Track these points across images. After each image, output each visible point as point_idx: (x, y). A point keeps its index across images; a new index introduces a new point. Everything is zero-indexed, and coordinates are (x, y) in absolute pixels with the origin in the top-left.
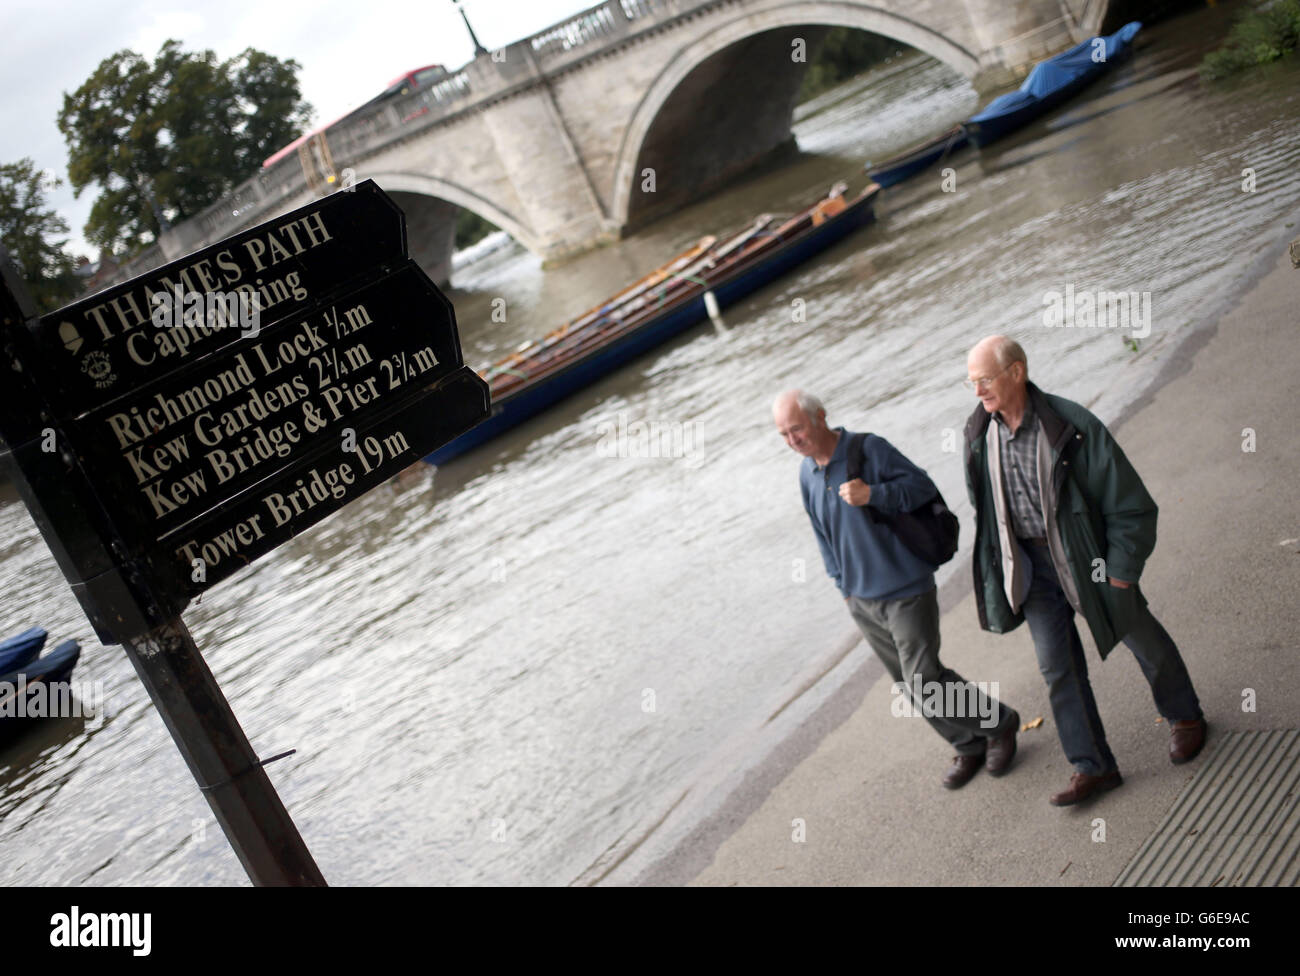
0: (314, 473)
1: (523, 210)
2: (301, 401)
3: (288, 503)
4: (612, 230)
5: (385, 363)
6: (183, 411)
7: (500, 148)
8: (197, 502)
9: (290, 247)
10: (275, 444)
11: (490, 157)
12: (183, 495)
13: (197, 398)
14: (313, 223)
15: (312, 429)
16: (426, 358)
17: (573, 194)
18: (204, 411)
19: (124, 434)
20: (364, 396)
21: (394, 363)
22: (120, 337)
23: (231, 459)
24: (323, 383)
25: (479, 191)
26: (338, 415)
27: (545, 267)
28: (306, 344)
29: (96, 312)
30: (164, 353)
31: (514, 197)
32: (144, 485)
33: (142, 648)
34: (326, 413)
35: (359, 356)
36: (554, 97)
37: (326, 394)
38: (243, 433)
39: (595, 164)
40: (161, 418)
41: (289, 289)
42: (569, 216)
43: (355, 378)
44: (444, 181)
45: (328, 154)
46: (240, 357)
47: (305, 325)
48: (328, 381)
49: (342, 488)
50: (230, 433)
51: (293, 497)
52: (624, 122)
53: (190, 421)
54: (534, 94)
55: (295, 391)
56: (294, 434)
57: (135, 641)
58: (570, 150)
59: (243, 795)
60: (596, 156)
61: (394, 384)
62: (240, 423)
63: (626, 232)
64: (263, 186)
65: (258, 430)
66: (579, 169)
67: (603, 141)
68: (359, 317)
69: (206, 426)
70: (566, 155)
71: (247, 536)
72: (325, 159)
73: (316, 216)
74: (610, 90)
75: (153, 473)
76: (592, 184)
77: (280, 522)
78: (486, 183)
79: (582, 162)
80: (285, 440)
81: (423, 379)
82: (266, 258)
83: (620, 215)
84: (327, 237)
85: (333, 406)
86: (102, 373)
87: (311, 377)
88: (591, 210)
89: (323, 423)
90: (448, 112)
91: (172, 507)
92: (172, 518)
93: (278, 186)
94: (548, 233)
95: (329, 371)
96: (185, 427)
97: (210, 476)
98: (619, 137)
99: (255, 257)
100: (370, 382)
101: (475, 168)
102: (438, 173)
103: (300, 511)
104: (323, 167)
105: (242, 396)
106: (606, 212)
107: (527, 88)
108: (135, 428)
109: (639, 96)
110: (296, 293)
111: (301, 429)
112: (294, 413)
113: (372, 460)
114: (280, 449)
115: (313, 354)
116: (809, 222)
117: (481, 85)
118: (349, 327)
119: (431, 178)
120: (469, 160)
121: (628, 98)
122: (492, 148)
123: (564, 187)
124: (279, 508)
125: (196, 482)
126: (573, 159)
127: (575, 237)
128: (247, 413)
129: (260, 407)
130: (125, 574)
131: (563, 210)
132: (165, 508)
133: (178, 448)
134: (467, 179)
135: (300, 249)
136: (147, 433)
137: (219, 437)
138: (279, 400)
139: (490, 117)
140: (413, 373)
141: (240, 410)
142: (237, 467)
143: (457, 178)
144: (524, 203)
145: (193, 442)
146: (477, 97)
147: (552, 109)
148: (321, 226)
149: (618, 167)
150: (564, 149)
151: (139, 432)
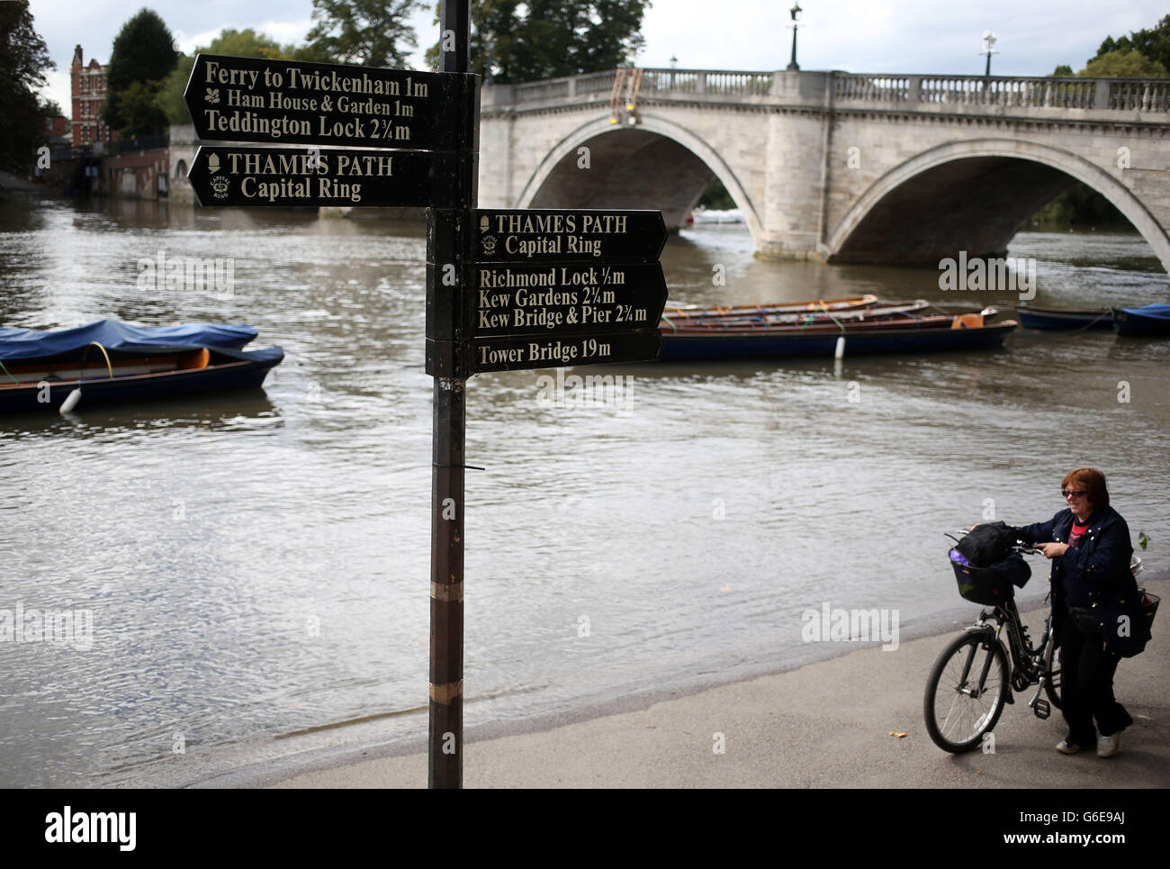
0: (559, 343)
1: (763, 204)
2: (571, 305)
3: (540, 351)
4: (822, 254)
5: (620, 307)
6: (515, 283)
7: (769, 148)
8: (500, 329)
9: (604, 228)
10: (548, 320)
11: (758, 151)
12: (495, 323)
13: (524, 280)
14: (621, 221)
15: (569, 322)
16: (641, 315)
17: (807, 211)
18: (525, 288)
19: (484, 281)
20: (602, 318)
21: (624, 309)
22: (506, 234)
23: (525, 317)
24: (585, 302)
25: (737, 172)
26: (584, 321)
27: (757, 255)
28: (587, 279)
29: (501, 217)
30: (521, 251)
31: (761, 191)
32: (481, 309)
33: (443, 383)
34: (579, 318)
35: (609, 297)
36: (831, 129)
37: (584, 308)
38: (537, 307)
39: (837, 196)
40: (504, 281)
41: (593, 248)
42: (795, 227)
43: (602, 307)
44: (714, 151)
45: (637, 87)
46: (554, 270)
47: (592, 269)
48: (588, 302)
49: (568, 357)
50: (531, 304)
51: (543, 350)
52: (877, 176)
53: (516, 289)
54: (818, 119)
55: (571, 299)
56: (559, 320)
57: (441, 379)
58: (823, 177)
59: (451, 476)
60: (842, 191)
61: (619, 320)
62: (538, 302)
63: (833, 260)
64: (577, 88)
65: (544, 309)
66: (822, 194)
67: (852, 182)
68: (619, 278)
69: (522, 295)
70: (818, 179)
71: (513, 357)
72: (634, 90)
73: (624, 218)
74: (878, 146)
75: (488, 306)
76: (826, 211)
77: (531, 359)
78: (745, 169)
79: (827, 190)
80: (554, 321)
81: (635, 324)
82: (590, 228)
83: (836, 244)
84: (624, 231)
85: (584, 315)
86: (489, 247)
87: (581, 297)
88: (816, 230)
89: (576, 322)
90: (745, 101)
91: (488, 326)
92: (485, 331)
93: (588, 93)
94: (772, 231)
95: (591, 297)
96: (512, 291)
97: (512, 320)
98: (866, 186)
99: (585, 224)
100: (608, 312)
101: (743, 153)
102: (712, 143)
103: (543, 358)
104: (628, 95)
105: (545, 290)
106: (825, 238)
107: (815, 113)
108: (491, 280)
109: (898, 161)
110: (596, 251)
111: (564, 319)
112: (564, 310)
113: (589, 351)
114: (549, 323)
115: (588, 285)
116: (949, 323)
117: (781, 93)
118: (612, 281)
119: (706, 144)
120: (742, 145)
121: (890, 158)
122: (765, 144)
123: (803, 202)
124: (535, 351)
125: (504, 320)
126: (822, 184)
127: (791, 245)
128: (543, 299)
129: (550, 298)
130: (455, 346)
131: (793, 220)
132: (484, 325)
133: (504, 300)
134: (733, 159)
135: (608, 231)
136: (495, 286)
137: (525, 304)
138: (561, 300)
139: (775, 121)
140: (631, 319)
141: (541, 295)
142: (526, 322)
143: (725, 154)
144: (766, 199)
145: (512, 300)
146: (773, 100)
147: (825, 138)
148: (624, 224)
149: (854, 207)
150: (819, 174)
151: (491, 283)
